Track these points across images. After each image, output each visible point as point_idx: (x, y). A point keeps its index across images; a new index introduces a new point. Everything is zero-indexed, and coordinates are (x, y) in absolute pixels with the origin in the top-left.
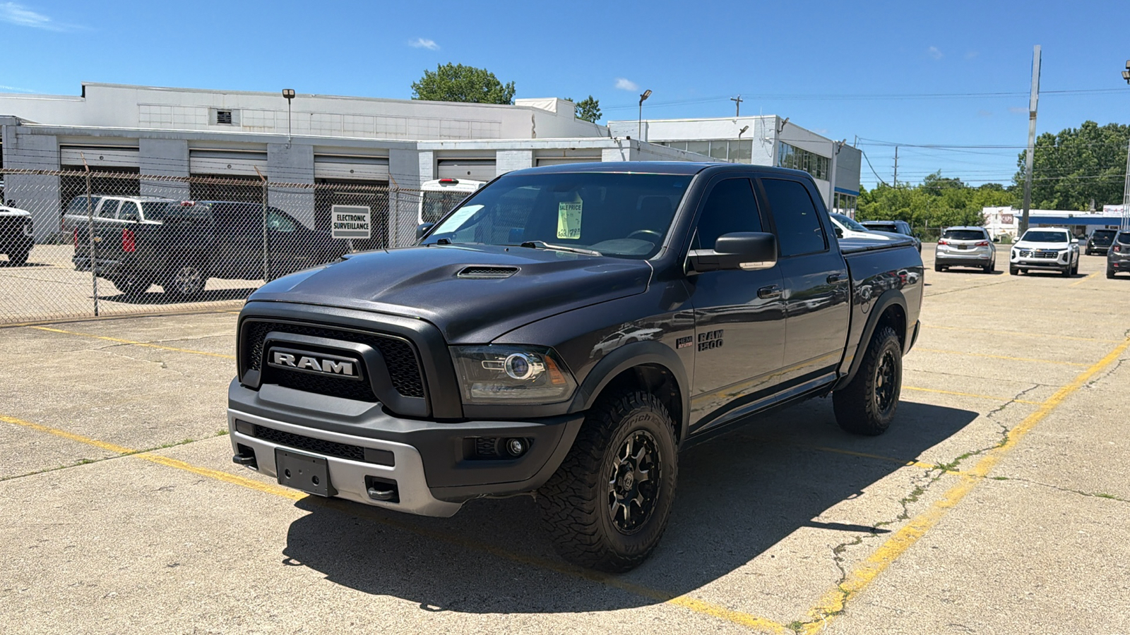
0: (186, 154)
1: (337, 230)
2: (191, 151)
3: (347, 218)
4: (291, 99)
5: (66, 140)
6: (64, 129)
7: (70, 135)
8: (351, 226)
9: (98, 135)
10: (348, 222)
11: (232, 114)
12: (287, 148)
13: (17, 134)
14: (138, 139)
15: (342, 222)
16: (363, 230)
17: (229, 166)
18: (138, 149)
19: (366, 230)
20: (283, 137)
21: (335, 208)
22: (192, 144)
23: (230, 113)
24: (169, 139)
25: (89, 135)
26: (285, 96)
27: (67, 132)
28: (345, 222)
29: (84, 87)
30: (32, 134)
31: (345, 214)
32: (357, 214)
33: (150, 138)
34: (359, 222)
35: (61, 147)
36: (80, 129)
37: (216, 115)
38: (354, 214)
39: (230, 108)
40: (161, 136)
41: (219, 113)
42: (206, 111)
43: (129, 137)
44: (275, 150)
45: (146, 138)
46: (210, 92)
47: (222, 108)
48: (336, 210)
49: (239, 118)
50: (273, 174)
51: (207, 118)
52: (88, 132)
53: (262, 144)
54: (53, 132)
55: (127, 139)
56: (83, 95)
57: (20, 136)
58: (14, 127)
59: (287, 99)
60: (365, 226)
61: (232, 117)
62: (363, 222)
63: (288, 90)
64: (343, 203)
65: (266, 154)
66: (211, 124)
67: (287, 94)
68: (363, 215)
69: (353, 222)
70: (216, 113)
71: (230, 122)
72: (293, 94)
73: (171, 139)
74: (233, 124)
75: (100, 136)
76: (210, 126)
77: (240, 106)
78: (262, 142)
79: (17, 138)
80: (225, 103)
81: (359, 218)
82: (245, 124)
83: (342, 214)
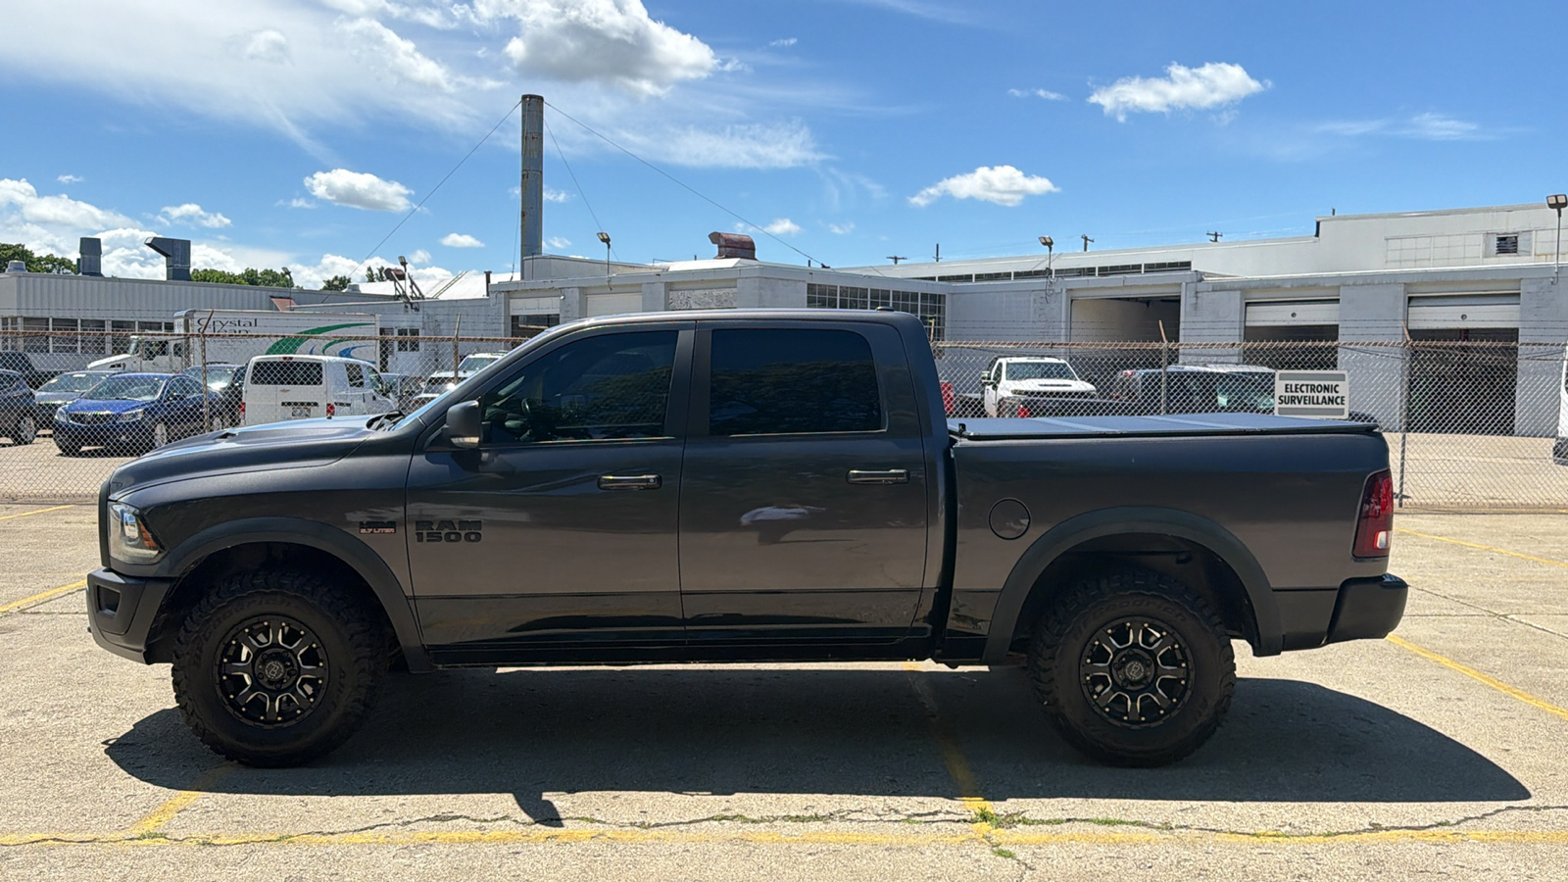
0: (1402, 303)
1: (1284, 405)
2: (1410, 299)
3: (1304, 388)
4: (1562, 210)
5: (1252, 295)
6: (1250, 281)
7: (1256, 288)
8: (1312, 400)
9: (1289, 286)
10: (1305, 394)
11: (1519, 239)
12: (1552, 283)
13: (1197, 293)
14: (1339, 287)
15: (1295, 394)
16: (1335, 406)
17: (1464, 317)
18: (1338, 300)
19: (1340, 406)
20: (1549, 268)
21: (1281, 375)
22: (1413, 289)
23: (1516, 238)
24: (1379, 284)
25: (1279, 287)
26: (1551, 206)
27: (1253, 285)
28: (1300, 394)
29: (1318, 224)
30: (1213, 291)
31: (1300, 383)
32: (1322, 383)
33: (1354, 285)
34: (1327, 395)
35: (1247, 304)
36: (1268, 280)
37: (1495, 242)
38: (1316, 383)
39: (1516, 231)
40: (1369, 281)
41: (1500, 239)
42: (1481, 237)
43: (1327, 285)
44: (1533, 289)
45: (1349, 285)
46: (1488, 210)
47: (1503, 231)
48: (1282, 377)
49: (1531, 245)
50: (1527, 325)
51: (1481, 248)
52: (1278, 283)
53: (1515, 281)
54: (1236, 287)
55: (1324, 288)
56: (1317, 235)
57: (1199, 295)
58: (1193, 285)
59: (1556, 210)
60: (1339, 400)
61: (1519, 243)
62: (1335, 395)
63: (1556, 197)
64: (1296, 368)
65: (1519, 294)
66: (1486, 256)
67: (1554, 202)
68: (1334, 383)
69: (1316, 394)
70: (1496, 239)
71: (1515, 251)
72: (1564, 201)
73: (1382, 284)
74: (1520, 253)
75: (1292, 286)
76: (1485, 259)
77: (1532, 227)
78: (1514, 277)
79: (1197, 297)
80: (1507, 225)
81: (1326, 388)
82: (1538, 252)
83: (1294, 383)
